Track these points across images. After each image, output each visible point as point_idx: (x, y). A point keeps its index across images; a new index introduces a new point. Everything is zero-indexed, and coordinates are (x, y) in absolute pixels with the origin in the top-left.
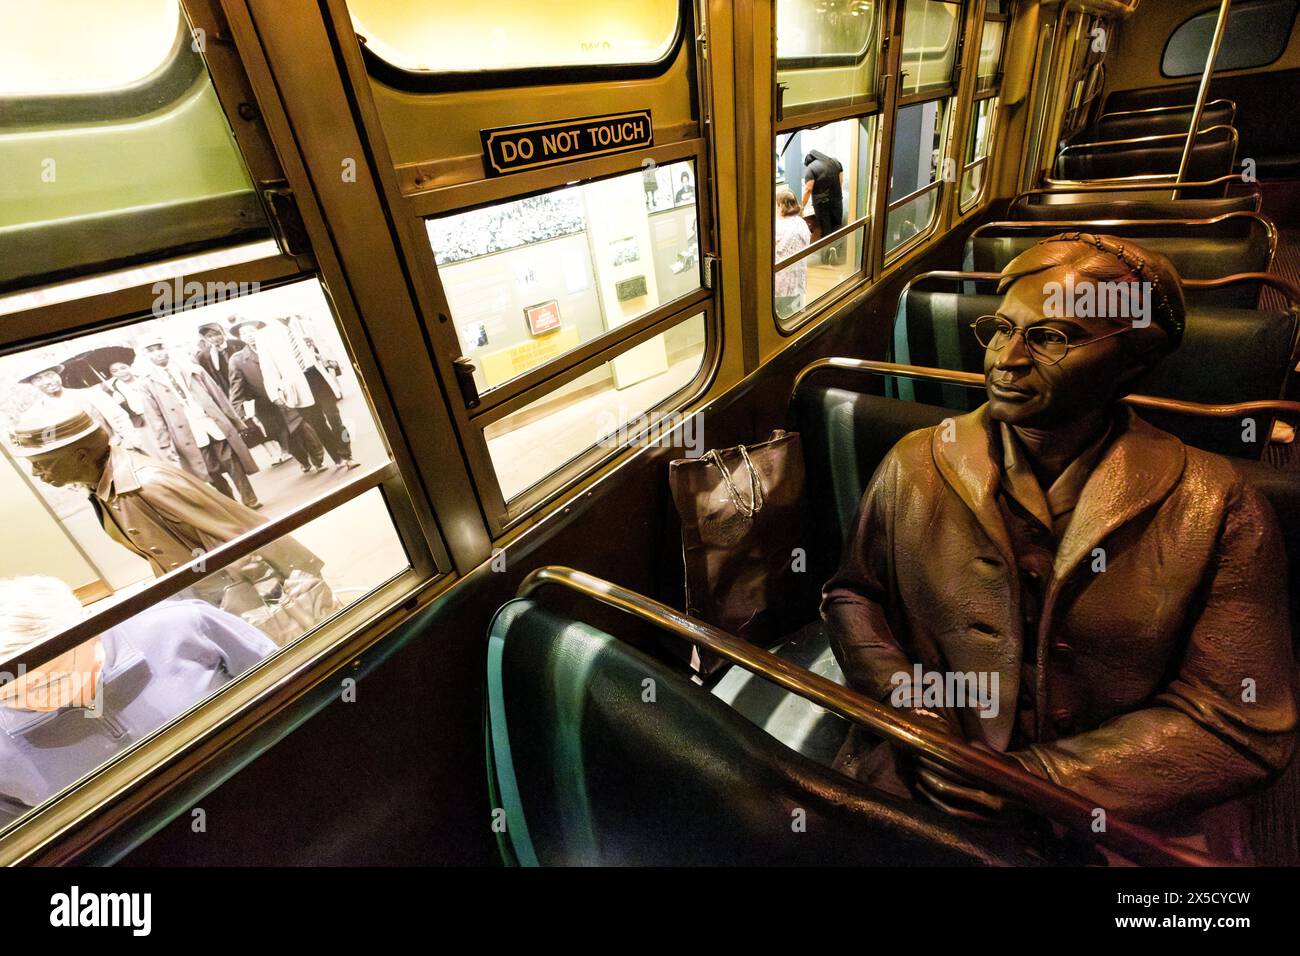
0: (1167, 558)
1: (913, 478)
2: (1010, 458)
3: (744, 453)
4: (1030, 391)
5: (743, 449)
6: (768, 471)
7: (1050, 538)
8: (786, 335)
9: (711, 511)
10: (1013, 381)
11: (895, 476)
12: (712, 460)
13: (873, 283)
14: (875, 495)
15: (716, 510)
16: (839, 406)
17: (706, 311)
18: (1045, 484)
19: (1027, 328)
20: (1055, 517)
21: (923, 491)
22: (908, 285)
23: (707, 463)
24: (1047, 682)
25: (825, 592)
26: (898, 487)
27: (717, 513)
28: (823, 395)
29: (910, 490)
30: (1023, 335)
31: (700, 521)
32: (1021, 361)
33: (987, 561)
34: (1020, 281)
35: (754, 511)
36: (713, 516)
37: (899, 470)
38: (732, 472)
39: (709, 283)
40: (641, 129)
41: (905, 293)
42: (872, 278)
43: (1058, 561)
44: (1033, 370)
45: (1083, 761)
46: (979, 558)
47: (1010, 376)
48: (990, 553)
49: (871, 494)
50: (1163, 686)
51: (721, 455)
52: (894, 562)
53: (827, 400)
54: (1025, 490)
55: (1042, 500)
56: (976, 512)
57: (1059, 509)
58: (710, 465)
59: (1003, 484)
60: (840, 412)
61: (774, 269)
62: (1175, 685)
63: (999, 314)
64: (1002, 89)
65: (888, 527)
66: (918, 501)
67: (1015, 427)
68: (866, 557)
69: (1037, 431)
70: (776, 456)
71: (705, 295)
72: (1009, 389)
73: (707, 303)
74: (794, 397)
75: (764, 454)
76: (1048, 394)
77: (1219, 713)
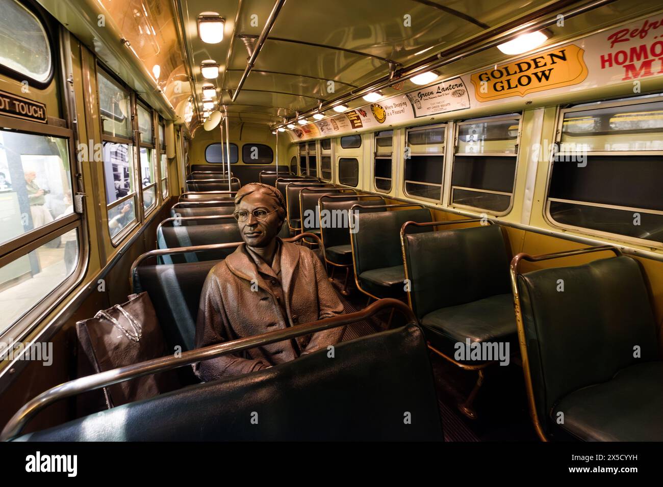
0: (307, 275)
1: (226, 281)
2: (257, 260)
3: (121, 309)
4: (260, 232)
5: (119, 307)
6: (136, 316)
7: (278, 282)
8: (115, 247)
9: (115, 344)
10: (254, 229)
12: (102, 317)
13: (142, 225)
14: (209, 296)
15: (117, 344)
16: (165, 272)
17: (77, 227)
18: (270, 265)
19: (252, 211)
20: (277, 275)
21: (232, 284)
22: (160, 225)
23: (99, 319)
26: (220, 287)
27: (118, 345)
28: (155, 270)
29: (226, 286)
30: (252, 214)
31: (110, 353)
32: (255, 222)
33: (264, 299)
34: (244, 197)
35: (138, 337)
36: (117, 347)
38: (118, 319)
39: (80, 210)
40: (42, 113)
41: (160, 228)
42: (141, 222)
43: (284, 287)
44: (259, 225)
46: (261, 299)
47: (252, 228)
48: (265, 296)
49: (207, 296)
50: (319, 315)
51: (107, 312)
53: (158, 272)
54: (265, 268)
55: (271, 270)
57: (277, 272)
58: (101, 320)
59: (259, 270)
61: (108, 209)
64: (166, 151)
65: (220, 308)
66: (231, 288)
68: (213, 327)
69: (262, 249)
70: (138, 307)
71: (77, 217)
72: (252, 233)
73: (78, 223)
74: (136, 275)
75: (130, 307)
76: (265, 232)
77: (333, 312)
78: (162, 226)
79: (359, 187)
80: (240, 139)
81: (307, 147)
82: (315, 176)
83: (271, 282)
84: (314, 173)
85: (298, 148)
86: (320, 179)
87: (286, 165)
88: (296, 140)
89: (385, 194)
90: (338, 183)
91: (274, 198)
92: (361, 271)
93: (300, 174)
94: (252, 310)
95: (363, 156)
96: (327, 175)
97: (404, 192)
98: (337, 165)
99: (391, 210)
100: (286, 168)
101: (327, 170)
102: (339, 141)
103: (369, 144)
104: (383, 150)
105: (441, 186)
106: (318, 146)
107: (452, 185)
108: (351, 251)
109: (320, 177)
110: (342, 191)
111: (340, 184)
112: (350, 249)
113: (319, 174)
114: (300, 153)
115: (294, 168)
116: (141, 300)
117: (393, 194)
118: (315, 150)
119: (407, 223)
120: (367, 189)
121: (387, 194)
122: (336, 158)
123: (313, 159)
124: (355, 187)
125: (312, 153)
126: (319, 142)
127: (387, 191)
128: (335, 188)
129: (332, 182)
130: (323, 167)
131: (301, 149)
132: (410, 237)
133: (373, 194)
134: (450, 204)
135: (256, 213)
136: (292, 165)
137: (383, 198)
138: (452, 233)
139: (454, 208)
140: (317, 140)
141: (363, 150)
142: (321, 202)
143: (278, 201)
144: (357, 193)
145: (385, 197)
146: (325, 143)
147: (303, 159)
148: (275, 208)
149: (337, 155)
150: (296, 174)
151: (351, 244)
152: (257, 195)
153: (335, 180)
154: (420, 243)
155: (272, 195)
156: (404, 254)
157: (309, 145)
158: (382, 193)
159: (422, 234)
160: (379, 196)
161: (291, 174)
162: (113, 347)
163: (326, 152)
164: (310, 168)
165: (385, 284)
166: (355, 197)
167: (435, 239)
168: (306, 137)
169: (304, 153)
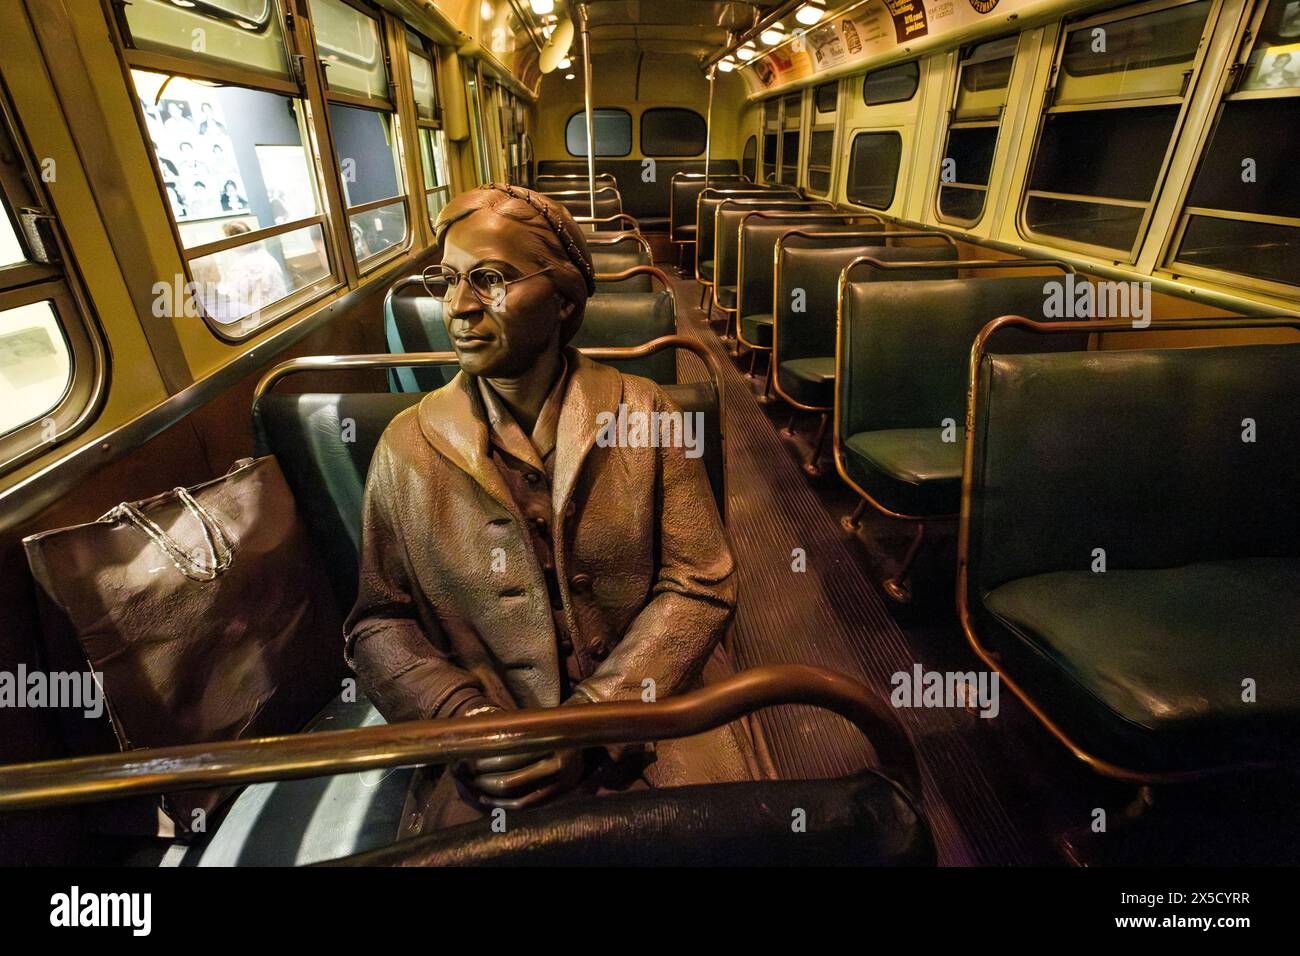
0: (630, 466)
1: (406, 461)
2: (494, 413)
3: (186, 497)
4: (489, 337)
5: (182, 493)
6: (233, 513)
7: (542, 480)
8: (236, 344)
9: (133, 590)
10: (471, 328)
11: (388, 463)
12: (124, 518)
13: (350, 290)
15: (143, 588)
16: (319, 412)
17: (52, 300)
18: (527, 429)
19: (468, 272)
20: (544, 459)
21: (420, 473)
22: (390, 291)
23: (115, 524)
24: (576, 617)
25: (346, 635)
27: (146, 591)
28: (295, 405)
29: (407, 475)
30: (466, 280)
31: (113, 614)
32: (471, 307)
33: (498, 522)
35: (216, 570)
36: (141, 596)
37: (390, 457)
38: (165, 528)
41: (388, 299)
42: (347, 284)
43: (554, 498)
44: (485, 315)
45: (619, 675)
46: (490, 523)
47: (467, 324)
48: (498, 513)
50: (655, 580)
51: (140, 509)
52: (410, 562)
53: (302, 411)
54: (512, 438)
55: (527, 444)
56: (474, 476)
57: (545, 450)
58: (121, 527)
59: (496, 443)
60: (321, 419)
62: (663, 573)
63: (444, 264)
64: (444, 121)
65: (395, 527)
66: (417, 483)
67: (489, 380)
68: (381, 569)
69: (509, 381)
70: (244, 491)
72: (469, 339)
73: (51, 289)
74: (256, 414)
75: (223, 492)
76: (504, 336)
77: (692, 579)
78: (395, 293)
79: (893, 212)
80: (637, 98)
81: (781, 109)
82: (794, 183)
83: (526, 476)
84: (791, 178)
85: (762, 112)
86: (802, 190)
87: (733, 158)
88: (756, 91)
89: (963, 231)
90: (843, 200)
91: (539, 231)
92: (851, 430)
93: (760, 179)
94: (465, 547)
95: (917, 123)
96: (821, 181)
97: (1018, 224)
98: (847, 152)
99: (971, 276)
100: (732, 165)
101: (821, 168)
102: (860, 84)
103: (938, 85)
104: (977, 101)
105: (1148, 206)
106: (807, 105)
107: (1187, 203)
108: (833, 376)
109: (805, 185)
110: (851, 221)
111: (848, 203)
112: (830, 370)
113: (803, 179)
114: (765, 128)
115: (749, 165)
116: (255, 474)
117: (982, 231)
118: (799, 116)
119: (1000, 320)
120: (913, 217)
121: (968, 228)
122: (848, 131)
123: (792, 139)
124: (885, 209)
125: (792, 124)
126: (811, 92)
127: (967, 223)
128: (835, 212)
129: (829, 198)
130: (812, 160)
131: (767, 118)
132: (1001, 364)
133: (929, 228)
134: (1164, 265)
135: (479, 279)
136: (747, 157)
137: (954, 242)
138: (1152, 360)
139: (1176, 277)
140: (804, 87)
141: (921, 105)
142: (782, 248)
143: (555, 241)
144: (888, 226)
145: (959, 237)
146: (825, 93)
147: (771, 139)
148: (542, 265)
149: (850, 124)
150: (753, 181)
151: (834, 356)
152: (492, 222)
153: (839, 193)
154: (1030, 384)
155: (534, 221)
156: (971, 412)
157: (788, 104)
158: (954, 227)
159: (1044, 356)
160: (944, 235)
161: (741, 179)
162: (124, 598)
163: (825, 119)
164: (784, 163)
165: (904, 476)
166: (880, 237)
167: (1088, 375)
168: (780, 83)
169: (775, 126)
